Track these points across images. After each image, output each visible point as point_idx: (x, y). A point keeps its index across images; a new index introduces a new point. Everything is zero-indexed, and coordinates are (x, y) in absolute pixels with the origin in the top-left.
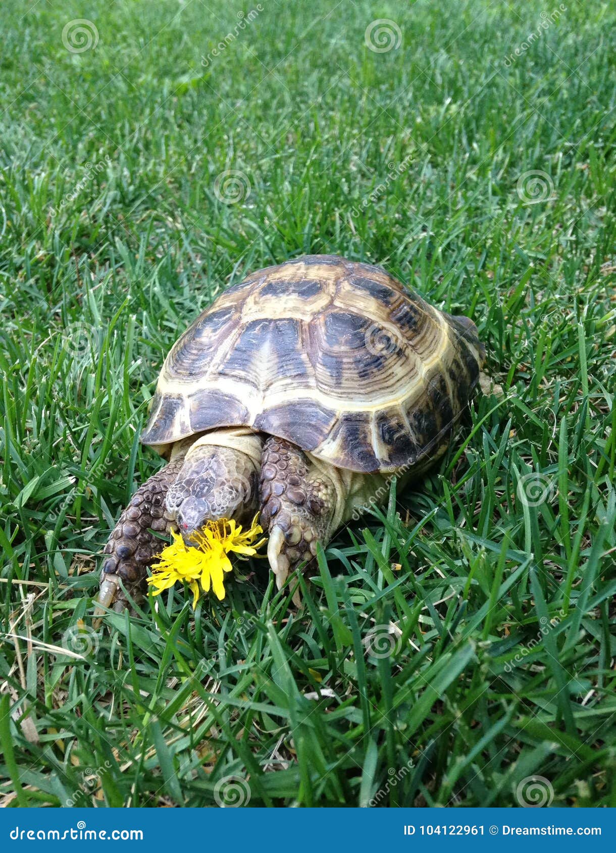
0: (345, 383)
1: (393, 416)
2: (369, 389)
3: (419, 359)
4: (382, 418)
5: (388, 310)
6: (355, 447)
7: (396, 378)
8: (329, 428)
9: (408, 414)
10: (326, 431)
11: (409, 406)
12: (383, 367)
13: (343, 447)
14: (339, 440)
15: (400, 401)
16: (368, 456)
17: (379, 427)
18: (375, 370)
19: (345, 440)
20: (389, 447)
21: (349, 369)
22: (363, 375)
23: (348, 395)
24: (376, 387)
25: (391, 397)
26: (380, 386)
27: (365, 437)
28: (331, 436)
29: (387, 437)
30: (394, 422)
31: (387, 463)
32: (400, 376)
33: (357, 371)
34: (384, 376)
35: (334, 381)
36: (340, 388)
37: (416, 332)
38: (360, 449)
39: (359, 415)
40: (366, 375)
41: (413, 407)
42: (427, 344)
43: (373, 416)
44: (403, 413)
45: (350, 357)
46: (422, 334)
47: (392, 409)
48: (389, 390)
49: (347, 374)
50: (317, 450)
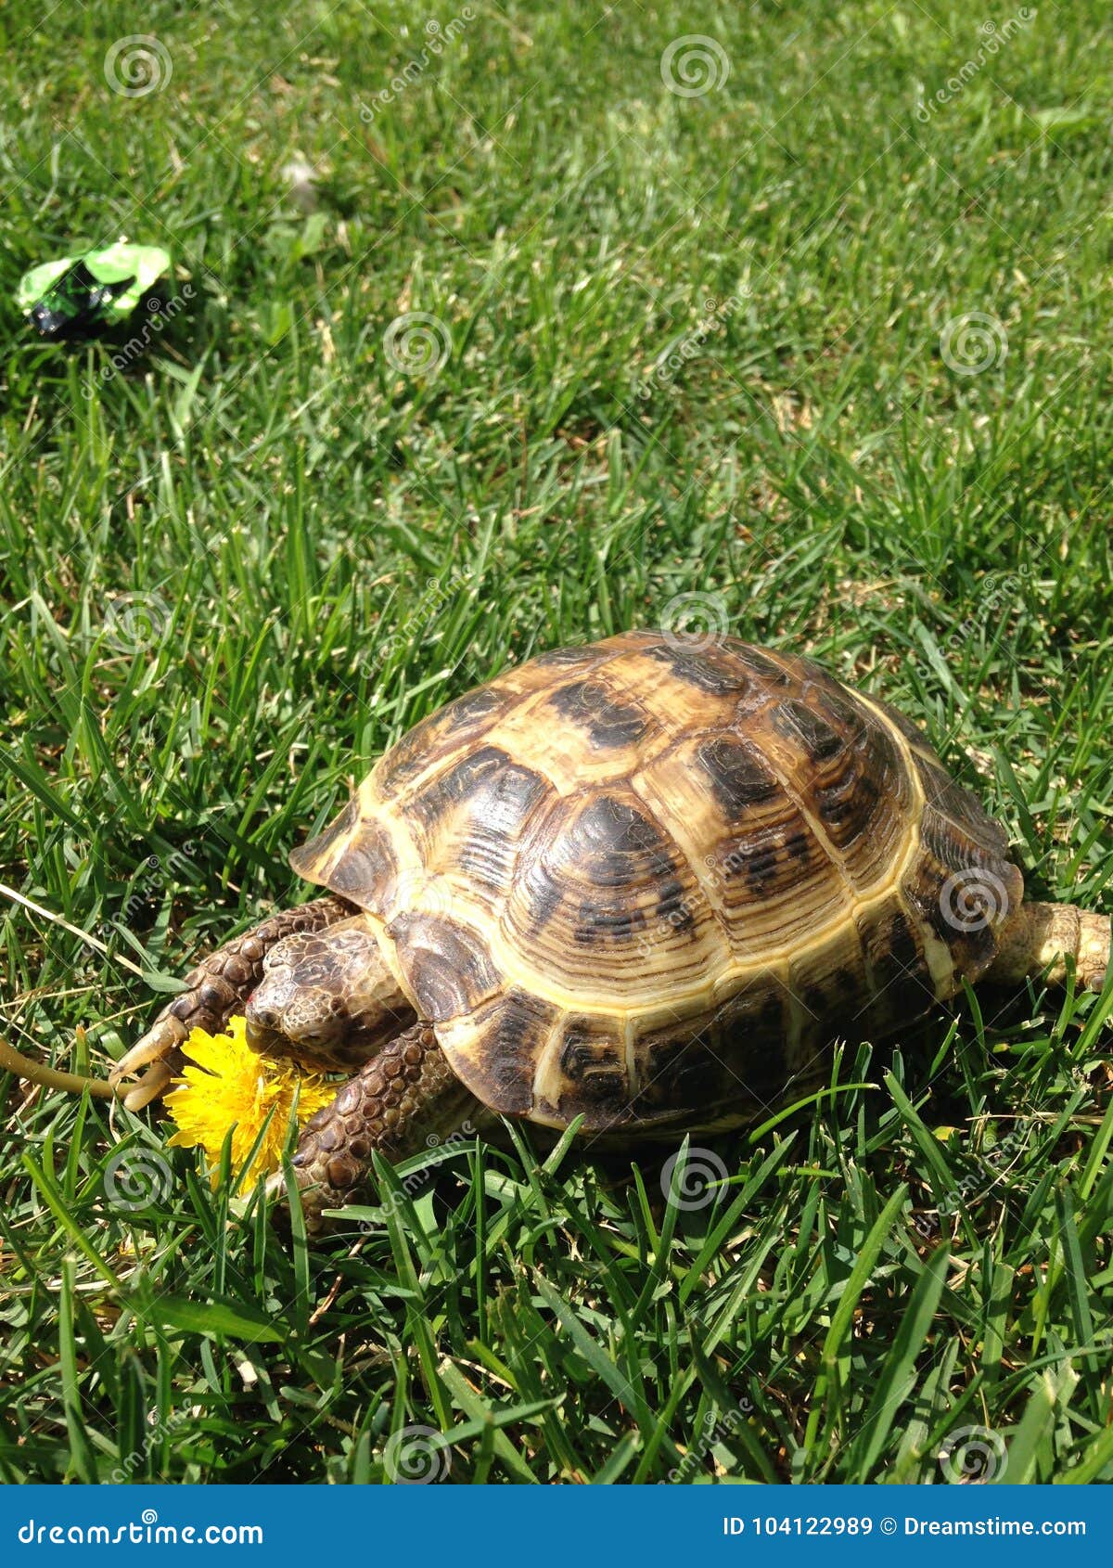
0: (545, 937)
1: (604, 1033)
2: (578, 967)
3: (725, 949)
4: (580, 1029)
5: (725, 831)
6: (503, 1053)
7: (643, 970)
8: (480, 1000)
9: (639, 1041)
10: (474, 1003)
11: (644, 1028)
12: (630, 940)
13: (483, 1044)
14: (483, 1029)
15: (630, 1013)
16: (520, 1082)
17: (565, 1040)
18: (610, 938)
19: (494, 1033)
20: (569, 1084)
21: (566, 915)
22: (585, 938)
23: (538, 960)
24: (594, 970)
25: (615, 999)
26: (605, 971)
27: (531, 1046)
28: (477, 1014)
29: (572, 1064)
30: (600, 1044)
31: (548, 1108)
32: (654, 967)
33: (576, 926)
34: (619, 956)
35: (530, 925)
36: (532, 940)
37: (760, 894)
38: (511, 1062)
39: (540, 1003)
40: (588, 940)
41: (653, 1032)
42: (773, 924)
43: (561, 1016)
44: (628, 1036)
45: (579, 895)
46: (770, 903)
47: (605, 1020)
48: (617, 985)
49: (556, 923)
50: (445, 1025)
